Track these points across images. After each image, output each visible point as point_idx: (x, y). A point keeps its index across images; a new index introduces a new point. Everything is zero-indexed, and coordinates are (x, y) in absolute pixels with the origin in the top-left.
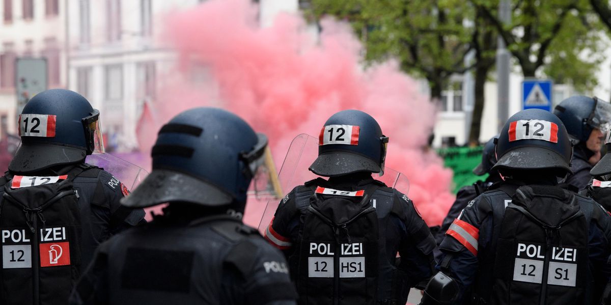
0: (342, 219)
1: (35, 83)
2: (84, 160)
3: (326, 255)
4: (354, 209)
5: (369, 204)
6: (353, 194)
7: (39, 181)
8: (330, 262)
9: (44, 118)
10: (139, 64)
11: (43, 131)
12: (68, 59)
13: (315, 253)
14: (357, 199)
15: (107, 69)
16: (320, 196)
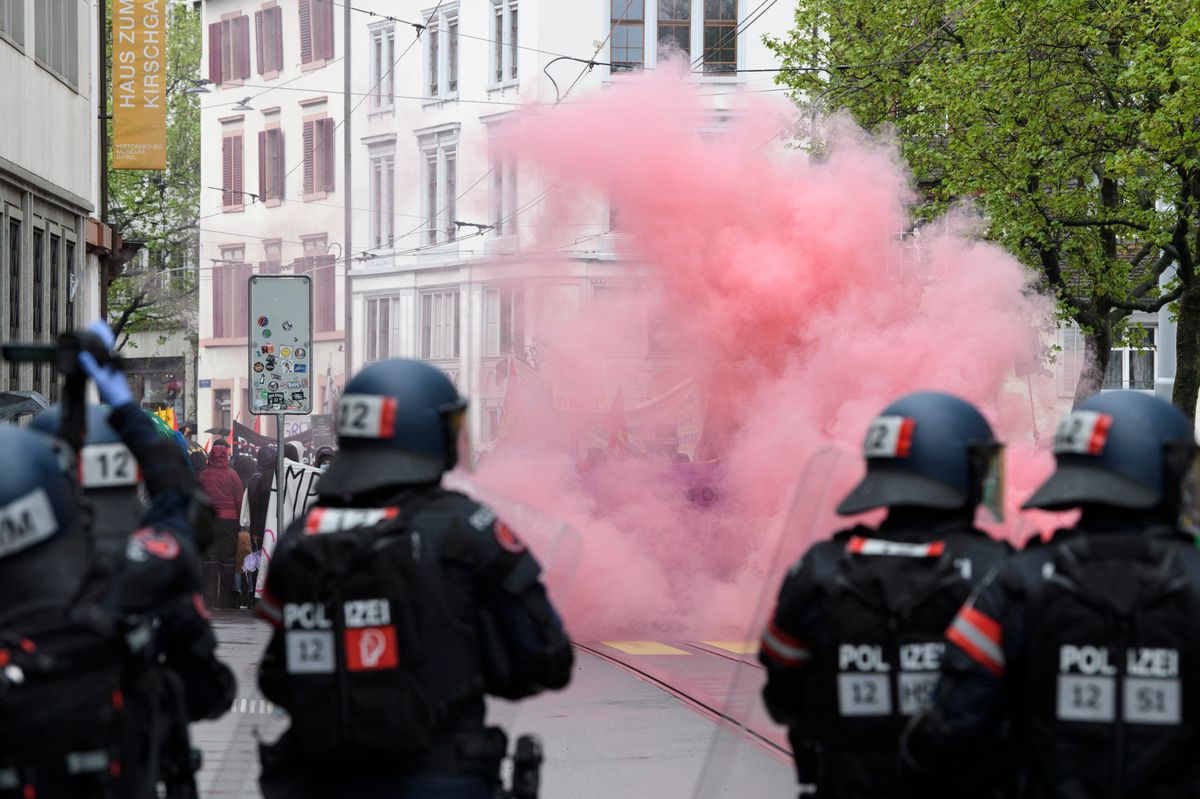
0: (901, 599)
1: (287, 326)
2: (437, 481)
3: (873, 671)
4: (923, 579)
5: (953, 570)
6: (921, 551)
7: (351, 518)
8: (882, 685)
9: (375, 403)
10: (488, 290)
11: (373, 427)
12: (349, 279)
13: (853, 668)
14: (928, 562)
15: (426, 296)
16: (859, 557)
